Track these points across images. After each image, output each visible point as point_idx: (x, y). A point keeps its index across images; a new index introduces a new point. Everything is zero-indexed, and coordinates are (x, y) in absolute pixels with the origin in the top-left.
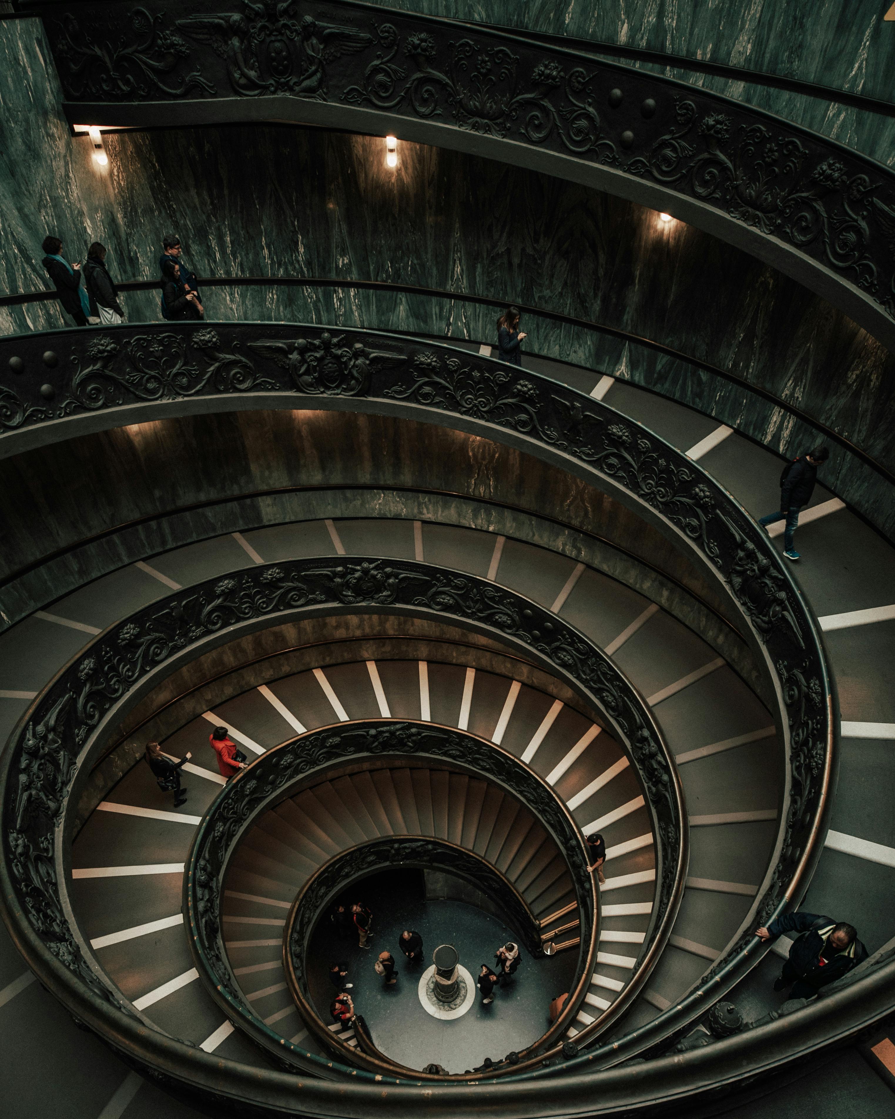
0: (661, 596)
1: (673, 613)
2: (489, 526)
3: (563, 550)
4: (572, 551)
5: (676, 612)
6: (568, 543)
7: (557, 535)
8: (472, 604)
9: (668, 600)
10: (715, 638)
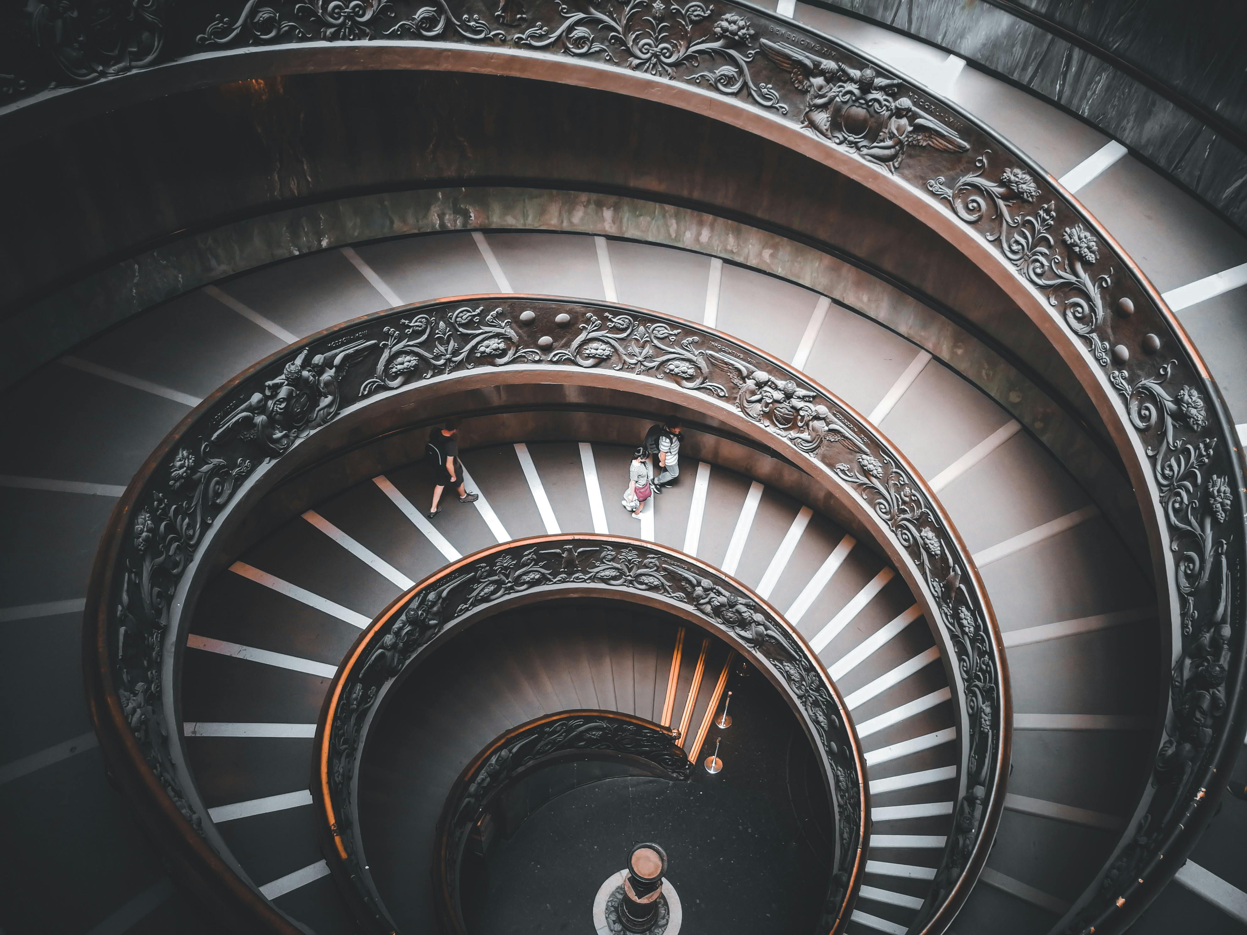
0: (603, 220)
1: (627, 235)
2: (320, 241)
3: (442, 224)
4: (455, 221)
5: (631, 232)
6: (448, 212)
7: (427, 208)
8: (442, 349)
9: (614, 222)
10: (697, 240)
